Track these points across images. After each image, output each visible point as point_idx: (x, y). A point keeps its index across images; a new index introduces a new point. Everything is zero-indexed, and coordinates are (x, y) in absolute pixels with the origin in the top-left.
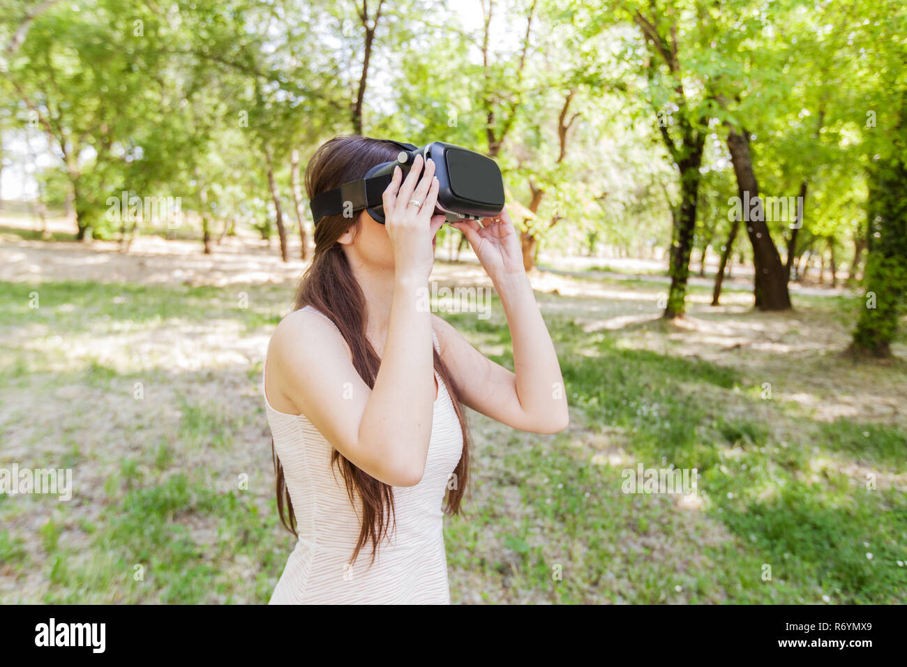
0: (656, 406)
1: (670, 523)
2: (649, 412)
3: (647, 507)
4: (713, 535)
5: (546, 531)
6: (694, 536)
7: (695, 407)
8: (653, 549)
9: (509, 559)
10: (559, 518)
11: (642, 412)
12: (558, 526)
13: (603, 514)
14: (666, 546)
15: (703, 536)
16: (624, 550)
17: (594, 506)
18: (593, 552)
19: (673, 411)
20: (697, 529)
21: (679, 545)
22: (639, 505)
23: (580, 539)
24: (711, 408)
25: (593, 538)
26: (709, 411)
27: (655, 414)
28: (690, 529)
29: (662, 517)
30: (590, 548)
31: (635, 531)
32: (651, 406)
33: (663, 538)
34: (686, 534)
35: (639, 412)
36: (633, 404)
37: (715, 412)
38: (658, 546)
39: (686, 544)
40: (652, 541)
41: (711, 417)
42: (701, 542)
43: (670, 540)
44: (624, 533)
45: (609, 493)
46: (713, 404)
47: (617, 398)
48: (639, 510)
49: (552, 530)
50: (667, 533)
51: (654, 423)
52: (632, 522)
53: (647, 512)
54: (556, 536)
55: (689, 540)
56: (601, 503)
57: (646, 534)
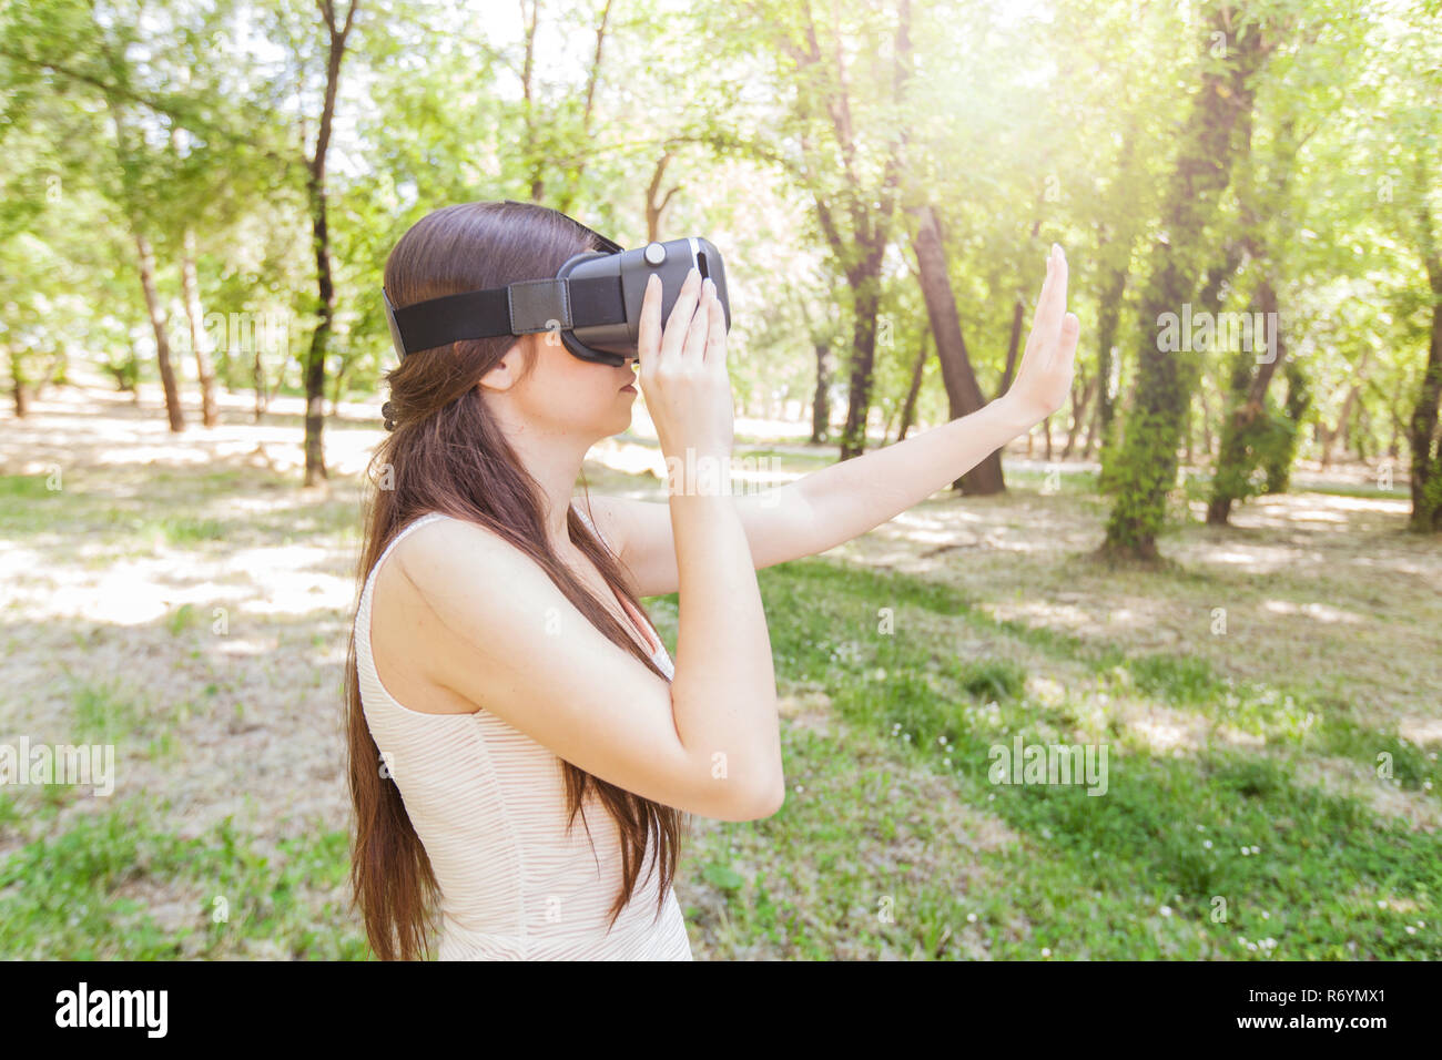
0: (855, 646)
1: (922, 821)
2: (849, 656)
3: (886, 802)
4: (989, 834)
5: (747, 852)
6: (963, 838)
7: (911, 645)
8: (910, 862)
9: (705, 901)
10: (762, 830)
11: (838, 656)
12: (762, 842)
13: (825, 818)
14: (929, 858)
15: (976, 838)
16: (871, 870)
17: (809, 807)
18: (825, 877)
19: (881, 652)
20: (965, 827)
21: (946, 854)
22: (873, 800)
23: (804, 859)
24: (934, 645)
25: (822, 856)
26: (932, 650)
27: (857, 659)
28: (955, 828)
29: (911, 814)
30: (821, 871)
31: (878, 839)
32: (849, 646)
33: (920, 846)
34: (951, 836)
35: (833, 658)
36: (822, 646)
37: (941, 651)
38: (917, 859)
39: (954, 852)
40: (905, 851)
41: (936, 658)
42: (975, 848)
43: (931, 848)
44: (864, 844)
45: (825, 784)
46: (936, 638)
47: (795, 637)
48: (874, 806)
49: (755, 850)
50: (924, 838)
51: (857, 673)
52: (871, 826)
53: (888, 809)
54: (763, 858)
55: (958, 846)
56: (817, 802)
57: (893, 841)
